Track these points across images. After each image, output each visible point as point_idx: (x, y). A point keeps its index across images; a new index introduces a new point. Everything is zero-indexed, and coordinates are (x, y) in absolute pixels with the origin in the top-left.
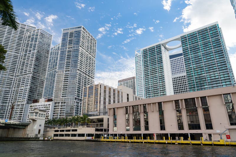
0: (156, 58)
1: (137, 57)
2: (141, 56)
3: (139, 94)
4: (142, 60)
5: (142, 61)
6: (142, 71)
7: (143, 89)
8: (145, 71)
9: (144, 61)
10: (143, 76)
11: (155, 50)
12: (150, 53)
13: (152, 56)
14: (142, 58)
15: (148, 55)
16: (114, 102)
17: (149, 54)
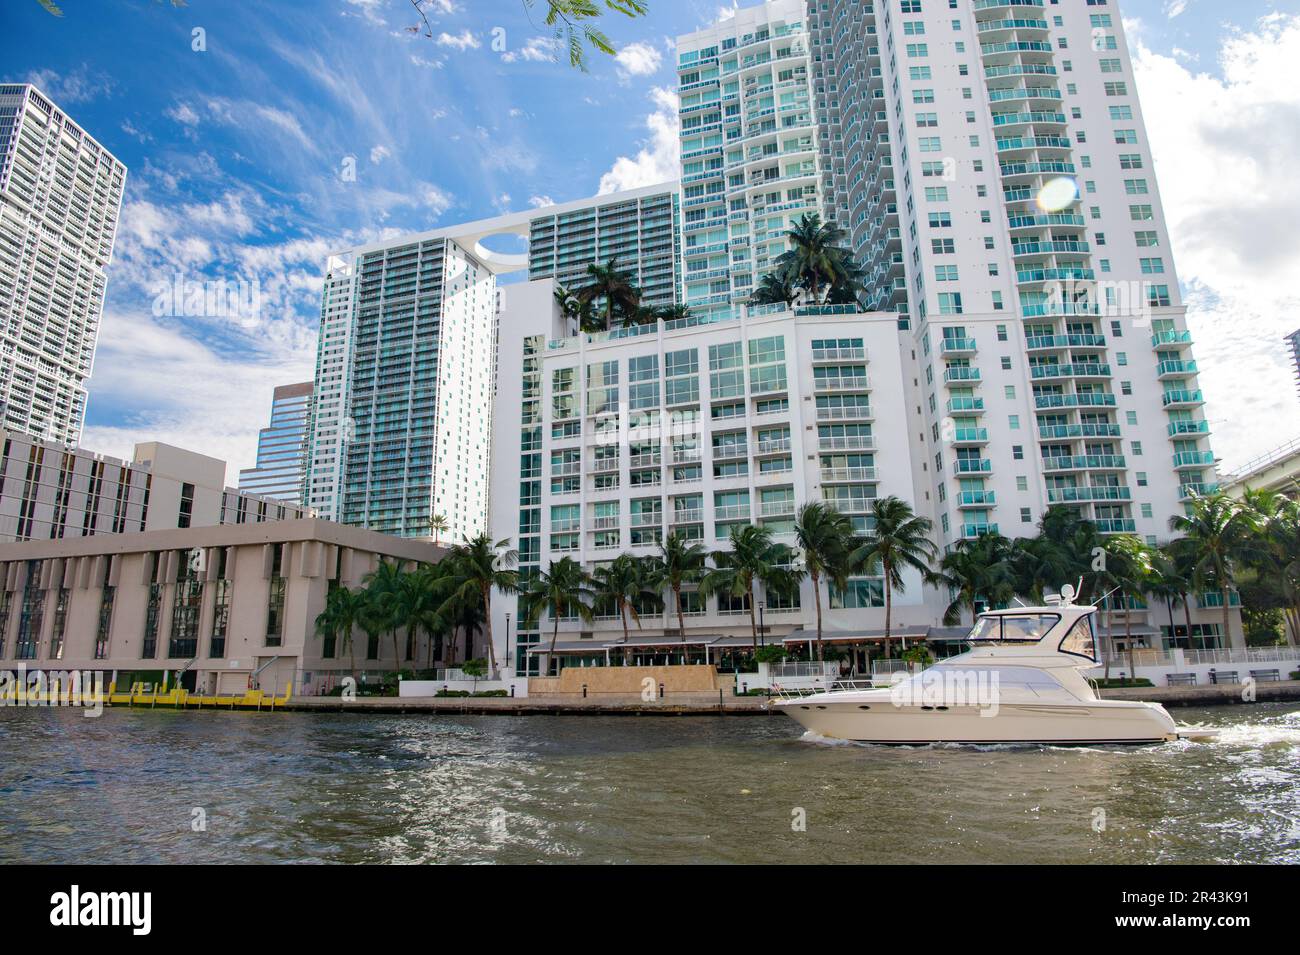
0: (416, 305)
1: (333, 285)
2: (352, 286)
3: (317, 476)
4: (350, 307)
5: (349, 311)
6: (345, 364)
7: (337, 456)
8: (357, 363)
9: (363, 311)
10: (344, 386)
11: (416, 264)
12: (393, 274)
13: (399, 295)
14: (353, 297)
15: (383, 285)
16: (90, 521)
17: (387, 280)
